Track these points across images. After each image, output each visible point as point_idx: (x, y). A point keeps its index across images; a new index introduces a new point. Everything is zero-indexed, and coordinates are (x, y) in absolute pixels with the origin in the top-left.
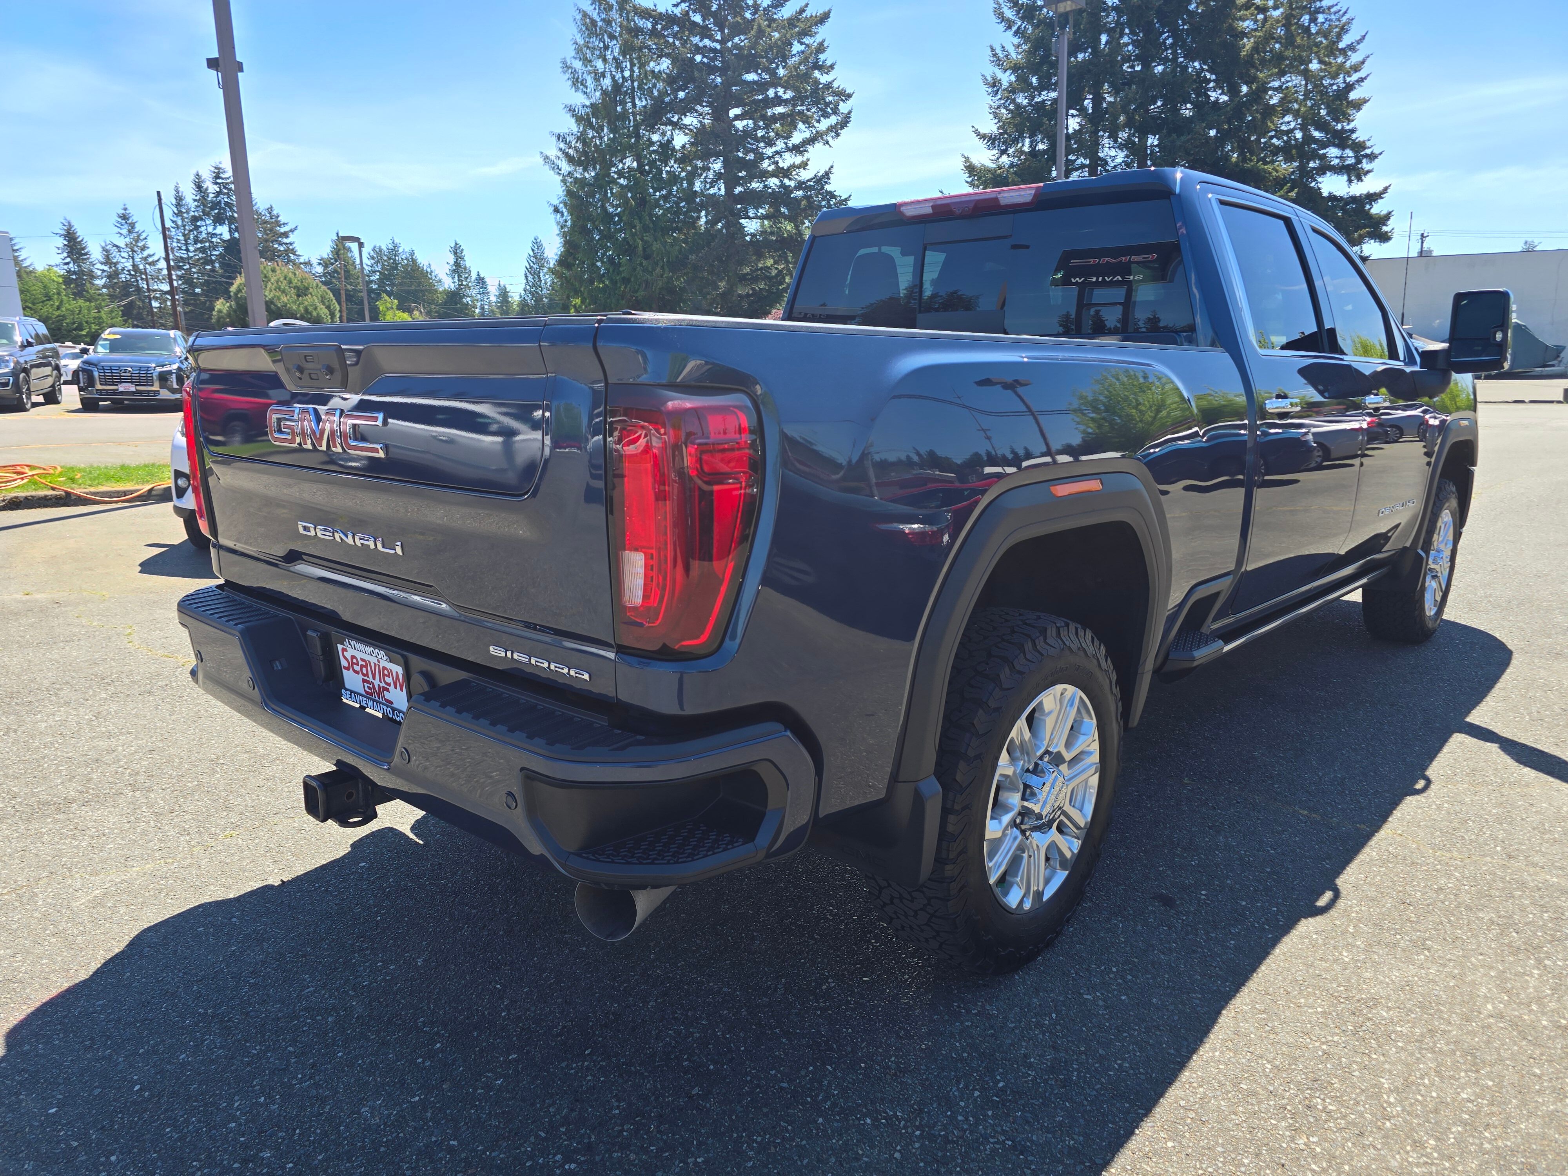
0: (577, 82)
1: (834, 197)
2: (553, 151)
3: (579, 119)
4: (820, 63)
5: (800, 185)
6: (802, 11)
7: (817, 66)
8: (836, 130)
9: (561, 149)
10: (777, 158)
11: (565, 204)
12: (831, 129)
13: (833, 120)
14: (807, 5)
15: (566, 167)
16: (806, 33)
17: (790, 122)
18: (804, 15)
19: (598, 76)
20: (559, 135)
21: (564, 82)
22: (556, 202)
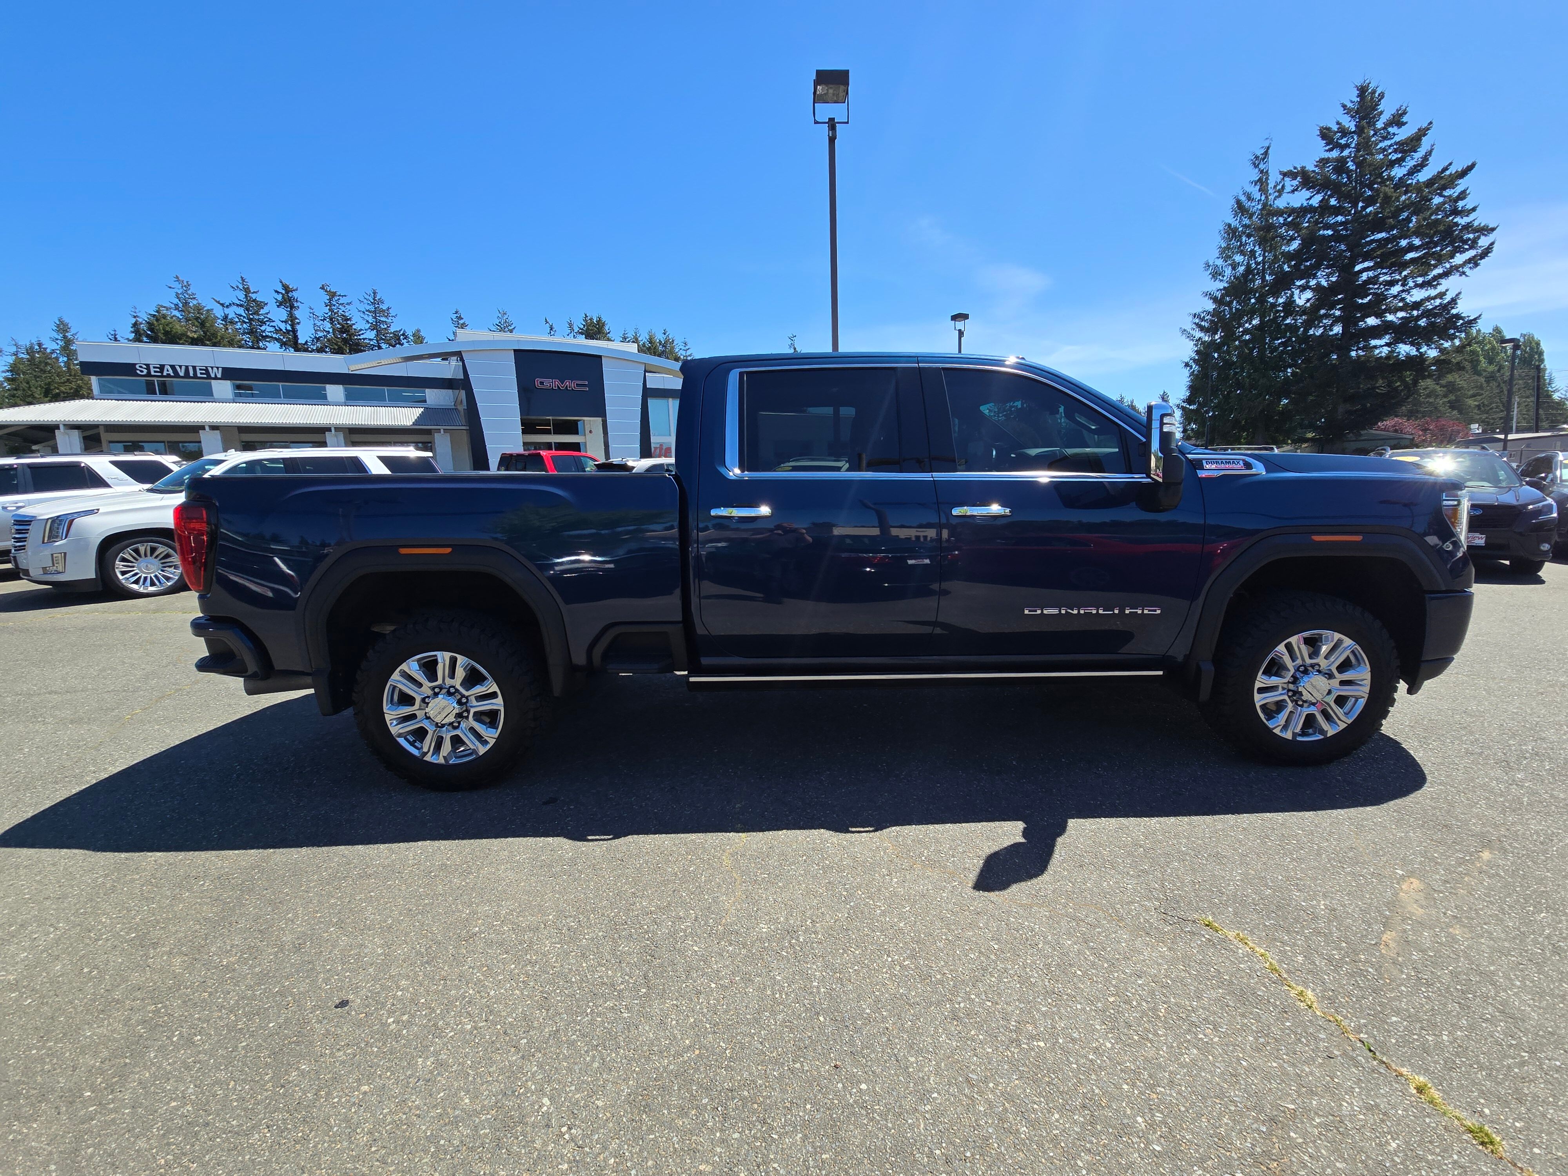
0: (1216, 274)
1: (1462, 318)
2: (1189, 325)
3: (1215, 300)
4: (1460, 209)
5: (1427, 314)
6: (1445, 169)
7: (1456, 212)
8: (1474, 262)
9: (1195, 323)
10: (1404, 295)
11: (1195, 360)
12: (1469, 261)
13: (1471, 253)
14: (1450, 164)
15: (1198, 334)
16: (1444, 188)
17: (1422, 264)
18: (1448, 173)
19: (1234, 266)
20: (1195, 314)
21: (1207, 275)
22: (1187, 360)
